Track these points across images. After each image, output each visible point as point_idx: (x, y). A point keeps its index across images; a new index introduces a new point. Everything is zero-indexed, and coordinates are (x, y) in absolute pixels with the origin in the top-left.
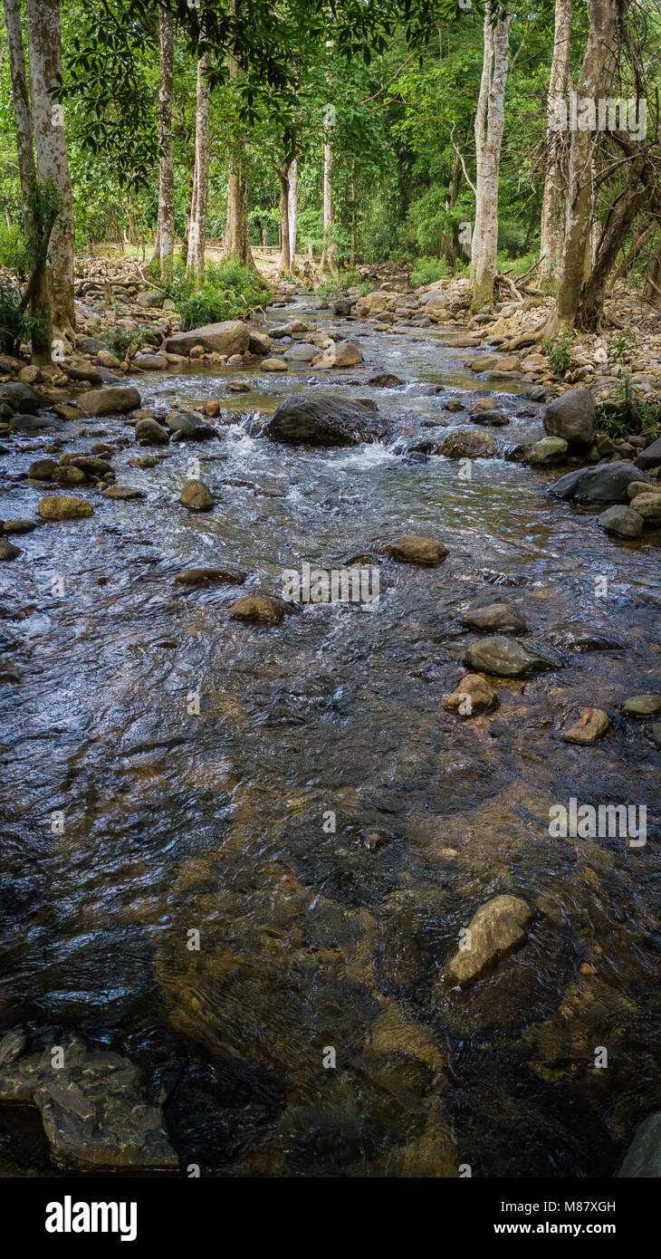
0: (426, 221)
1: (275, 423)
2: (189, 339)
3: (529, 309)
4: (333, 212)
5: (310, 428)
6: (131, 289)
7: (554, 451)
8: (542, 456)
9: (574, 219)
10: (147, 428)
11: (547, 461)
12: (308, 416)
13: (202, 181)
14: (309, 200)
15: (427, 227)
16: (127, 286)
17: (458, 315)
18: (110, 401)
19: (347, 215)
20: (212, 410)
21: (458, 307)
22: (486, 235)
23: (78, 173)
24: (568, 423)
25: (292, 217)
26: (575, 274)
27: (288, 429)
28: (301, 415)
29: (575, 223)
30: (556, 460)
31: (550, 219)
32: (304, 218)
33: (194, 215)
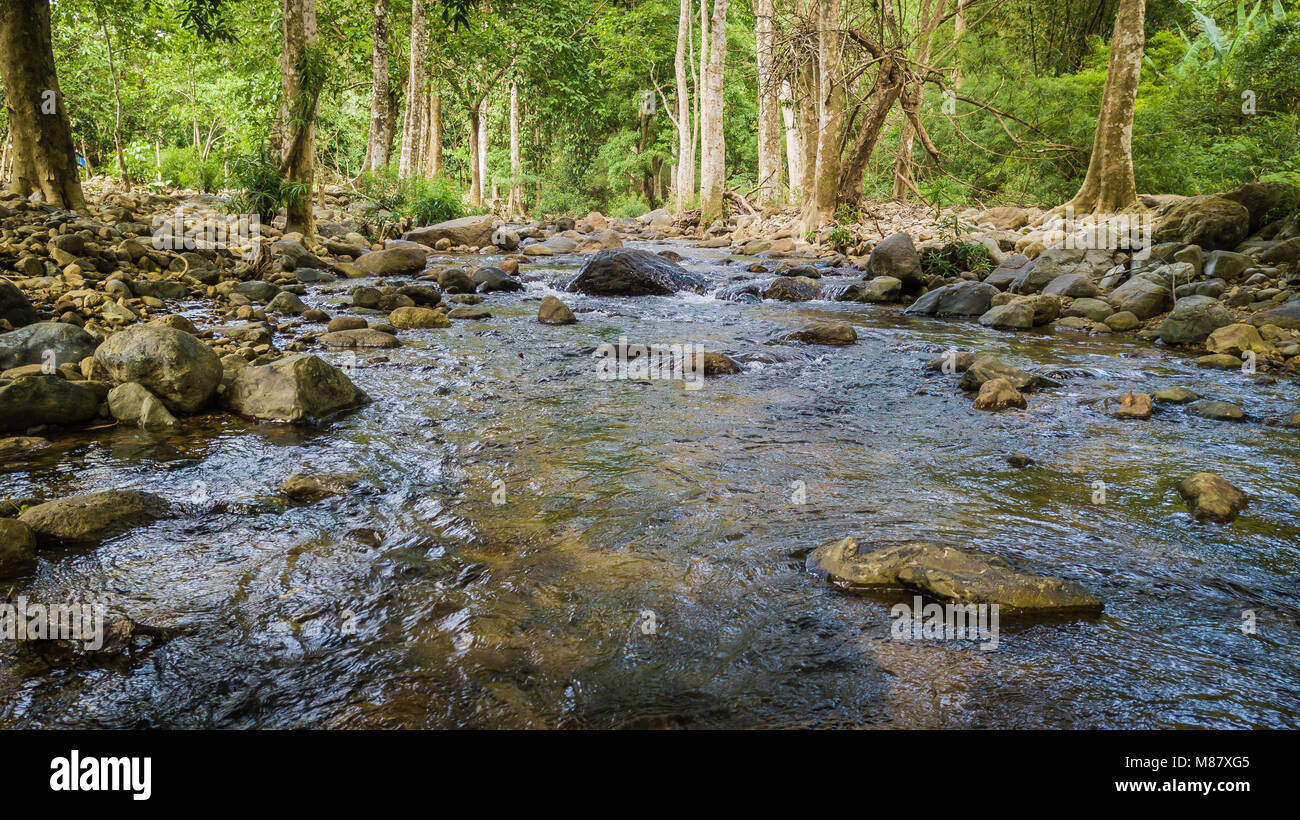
0: (618, 164)
1: (584, 276)
2: (434, 232)
3: (769, 218)
4: (521, 155)
5: (624, 280)
6: (342, 199)
7: (890, 288)
8: (878, 293)
9: (828, 114)
10: (453, 277)
11: (884, 298)
12: (623, 267)
13: (416, 95)
14: (493, 142)
15: (618, 170)
16: (338, 196)
17: (687, 231)
18: (395, 261)
19: (534, 156)
20: (510, 268)
21: (686, 224)
22: (713, 152)
23: (268, 93)
24: (899, 261)
25: (482, 153)
26: (833, 167)
27: (601, 281)
28: (615, 266)
29: (829, 118)
30: (892, 298)
31: (768, 143)
32: (491, 158)
33: (407, 129)
